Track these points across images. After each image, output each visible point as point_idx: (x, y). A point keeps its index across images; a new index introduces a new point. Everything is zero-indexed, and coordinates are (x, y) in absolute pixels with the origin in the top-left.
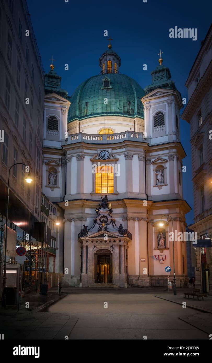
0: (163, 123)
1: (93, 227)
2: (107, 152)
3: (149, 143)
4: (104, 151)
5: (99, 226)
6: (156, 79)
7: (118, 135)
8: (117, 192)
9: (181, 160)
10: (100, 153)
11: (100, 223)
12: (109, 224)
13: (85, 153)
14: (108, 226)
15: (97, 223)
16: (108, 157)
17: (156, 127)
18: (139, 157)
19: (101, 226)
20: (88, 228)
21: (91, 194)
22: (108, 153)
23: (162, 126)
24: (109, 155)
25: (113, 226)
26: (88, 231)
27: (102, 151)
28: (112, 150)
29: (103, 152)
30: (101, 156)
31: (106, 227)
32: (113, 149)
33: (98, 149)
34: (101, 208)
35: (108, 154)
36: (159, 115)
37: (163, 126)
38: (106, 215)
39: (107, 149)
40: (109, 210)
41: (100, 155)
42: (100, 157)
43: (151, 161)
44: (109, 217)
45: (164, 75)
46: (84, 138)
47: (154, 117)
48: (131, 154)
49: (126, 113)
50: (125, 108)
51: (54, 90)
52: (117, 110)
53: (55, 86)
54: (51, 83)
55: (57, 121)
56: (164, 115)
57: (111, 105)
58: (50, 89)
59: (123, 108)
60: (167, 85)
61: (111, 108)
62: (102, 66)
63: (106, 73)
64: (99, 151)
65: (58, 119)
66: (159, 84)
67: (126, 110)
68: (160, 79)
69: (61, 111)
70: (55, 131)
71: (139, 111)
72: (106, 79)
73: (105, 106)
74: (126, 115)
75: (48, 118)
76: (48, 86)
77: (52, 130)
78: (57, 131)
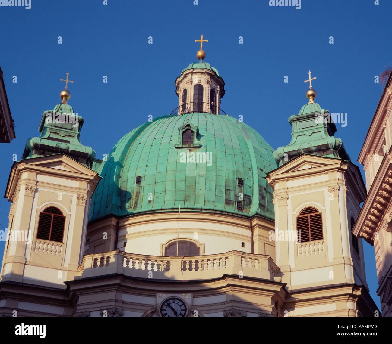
2: (180, 303)
3: (286, 284)
4: (173, 299)
6: (299, 132)
10: (163, 305)
17: (304, 244)
22: (184, 304)
23: (317, 242)
24: (185, 310)
27: (168, 300)
28: (194, 297)
29: (171, 301)
30: (164, 312)
33: (158, 295)
35: (183, 308)
36: (309, 215)
37: (320, 241)
39: (182, 296)
41: (162, 310)
42: (164, 315)
45: (319, 127)
46: (125, 265)
47: (298, 219)
48: (240, 309)
49: (231, 205)
50: (229, 193)
51: (63, 146)
52: (212, 198)
53: (66, 138)
54: (57, 132)
55: (63, 219)
56: (320, 215)
57: (197, 185)
58: (53, 144)
59: (226, 193)
60: (325, 148)
61: (197, 193)
62: (181, 95)
63: (189, 112)
64: (161, 298)
65: (64, 215)
66: (306, 146)
67: (232, 199)
68: (310, 133)
69: (75, 195)
70: (56, 243)
71: (262, 202)
72: (188, 125)
73: (182, 186)
74: (233, 209)
75: (42, 211)
76: (49, 138)
77: (47, 242)
78: (59, 243)
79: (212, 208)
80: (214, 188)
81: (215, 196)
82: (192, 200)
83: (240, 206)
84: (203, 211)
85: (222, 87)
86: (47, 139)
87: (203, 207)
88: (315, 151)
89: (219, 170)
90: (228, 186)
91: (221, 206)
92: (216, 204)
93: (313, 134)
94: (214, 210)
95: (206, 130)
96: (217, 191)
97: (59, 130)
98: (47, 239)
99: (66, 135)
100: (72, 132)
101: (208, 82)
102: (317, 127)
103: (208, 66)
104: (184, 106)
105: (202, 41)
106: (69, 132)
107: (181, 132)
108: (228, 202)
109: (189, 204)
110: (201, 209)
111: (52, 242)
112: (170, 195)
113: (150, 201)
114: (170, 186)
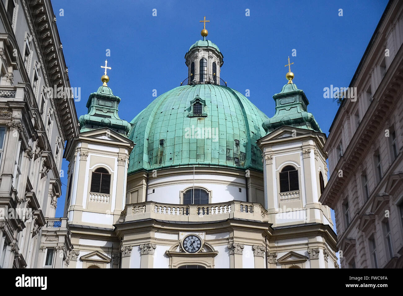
0: (295, 186)
2: (197, 239)
3: (272, 224)
4: (192, 236)
6: (281, 107)
7: (217, 207)
10: (185, 240)
13: (156, 239)
16: (199, 248)
17: (285, 193)
18: (253, 250)
22: (199, 239)
23: (294, 192)
24: (200, 244)
27: (188, 237)
28: (206, 234)
29: (190, 237)
30: (185, 246)
32: (208, 232)
33: (181, 233)
35: (199, 242)
36: (288, 171)
37: (297, 192)
39: (198, 234)
42: (184, 248)
43: (278, 258)
45: (295, 103)
46: (156, 211)
47: (281, 174)
48: (240, 243)
49: (231, 160)
50: (229, 152)
51: (106, 120)
52: (217, 155)
53: (108, 114)
54: (101, 109)
55: (109, 176)
56: (297, 172)
57: (205, 146)
58: (98, 119)
59: (227, 152)
60: (300, 121)
61: (205, 152)
62: (190, 67)
64: (183, 235)
65: (110, 173)
66: (286, 119)
67: (232, 156)
68: (288, 108)
69: (116, 158)
70: (104, 194)
71: (254, 158)
72: (198, 99)
73: (194, 147)
74: (231, 164)
75: (93, 171)
76: (96, 115)
77: (98, 194)
78: (107, 195)
79: (217, 164)
80: (217, 148)
81: (219, 154)
82: (202, 157)
83: (237, 161)
84: (211, 166)
85: (221, 60)
86: (93, 116)
87: (210, 163)
88: (293, 123)
89: (222, 134)
90: (229, 146)
91: (223, 162)
92: (220, 160)
93: (291, 109)
94: (218, 165)
95: (211, 102)
96: (220, 150)
97: (103, 108)
98: (98, 192)
99: (108, 112)
100: (112, 109)
101: (211, 56)
102: (294, 103)
105: (205, 21)
106: (110, 109)
107: (193, 104)
108: (228, 158)
109: (200, 161)
110: (209, 165)
111: (102, 194)
112: (185, 154)
113: (171, 159)
114: (185, 147)
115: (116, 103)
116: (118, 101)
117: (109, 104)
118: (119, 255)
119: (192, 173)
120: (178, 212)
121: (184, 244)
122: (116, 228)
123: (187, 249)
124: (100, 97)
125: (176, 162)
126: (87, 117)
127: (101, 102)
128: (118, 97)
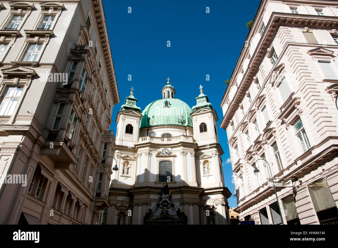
0: (206, 130)
1: (157, 211)
3: (197, 144)
5: (162, 210)
7: (175, 138)
8: (175, 181)
9: (221, 157)
11: (162, 207)
12: (169, 208)
13: (151, 150)
14: (169, 210)
15: (160, 207)
17: (202, 133)
18: (191, 154)
19: (163, 210)
20: (152, 212)
21: (155, 182)
22: (168, 150)
23: (205, 132)
24: (169, 152)
25: (173, 209)
26: (152, 214)
29: (165, 150)
30: (163, 153)
31: (167, 210)
32: (172, 147)
34: (163, 194)
36: (203, 125)
37: (207, 132)
38: (167, 200)
40: (169, 196)
42: (163, 154)
44: (169, 202)
45: (204, 100)
47: (200, 126)
48: (185, 151)
51: (132, 107)
52: (174, 121)
53: (132, 105)
54: (130, 103)
55: (133, 128)
56: (206, 124)
57: (170, 118)
58: (129, 106)
59: (178, 120)
60: (206, 106)
61: (170, 120)
62: (163, 94)
63: (166, 98)
64: (162, 149)
65: (133, 126)
66: (201, 105)
67: (180, 121)
68: (202, 102)
69: (136, 121)
70: (131, 134)
71: (189, 122)
72: (167, 101)
73: (166, 118)
74: (180, 124)
75: (126, 125)
76: (128, 105)
77: (128, 134)
78: (132, 134)
79: (175, 124)
80: (175, 118)
82: (169, 122)
83: (182, 123)
88: (204, 107)
90: (179, 118)
91: (177, 123)
95: (172, 103)
98: (128, 133)
101: (171, 90)
103: (171, 86)
104: (164, 97)
105: (168, 79)
106: (133, 103)
107: (165, 103)
108: (179, 122)
109: (168, 123)
110: (172, 124)
111: (130, 134)
112: (162, 121)
113: (157, 123)
114: (162, 118)
115: (136, 101)
116: (136, 100)
117: (133, 101)
118: (136, 157)
119: (165, 128)
120: (160, 140)
121: (162, 152)
122: (135, 147)
123: (164, 154)
124: (129, 99)
125: (159, 124)
126: (124, 105)
127: (130, 101)
128: (136, 99)
